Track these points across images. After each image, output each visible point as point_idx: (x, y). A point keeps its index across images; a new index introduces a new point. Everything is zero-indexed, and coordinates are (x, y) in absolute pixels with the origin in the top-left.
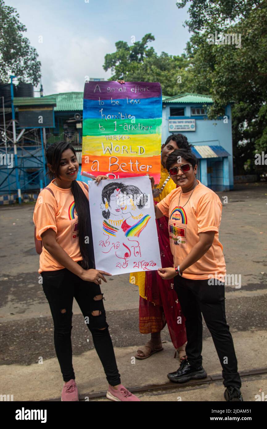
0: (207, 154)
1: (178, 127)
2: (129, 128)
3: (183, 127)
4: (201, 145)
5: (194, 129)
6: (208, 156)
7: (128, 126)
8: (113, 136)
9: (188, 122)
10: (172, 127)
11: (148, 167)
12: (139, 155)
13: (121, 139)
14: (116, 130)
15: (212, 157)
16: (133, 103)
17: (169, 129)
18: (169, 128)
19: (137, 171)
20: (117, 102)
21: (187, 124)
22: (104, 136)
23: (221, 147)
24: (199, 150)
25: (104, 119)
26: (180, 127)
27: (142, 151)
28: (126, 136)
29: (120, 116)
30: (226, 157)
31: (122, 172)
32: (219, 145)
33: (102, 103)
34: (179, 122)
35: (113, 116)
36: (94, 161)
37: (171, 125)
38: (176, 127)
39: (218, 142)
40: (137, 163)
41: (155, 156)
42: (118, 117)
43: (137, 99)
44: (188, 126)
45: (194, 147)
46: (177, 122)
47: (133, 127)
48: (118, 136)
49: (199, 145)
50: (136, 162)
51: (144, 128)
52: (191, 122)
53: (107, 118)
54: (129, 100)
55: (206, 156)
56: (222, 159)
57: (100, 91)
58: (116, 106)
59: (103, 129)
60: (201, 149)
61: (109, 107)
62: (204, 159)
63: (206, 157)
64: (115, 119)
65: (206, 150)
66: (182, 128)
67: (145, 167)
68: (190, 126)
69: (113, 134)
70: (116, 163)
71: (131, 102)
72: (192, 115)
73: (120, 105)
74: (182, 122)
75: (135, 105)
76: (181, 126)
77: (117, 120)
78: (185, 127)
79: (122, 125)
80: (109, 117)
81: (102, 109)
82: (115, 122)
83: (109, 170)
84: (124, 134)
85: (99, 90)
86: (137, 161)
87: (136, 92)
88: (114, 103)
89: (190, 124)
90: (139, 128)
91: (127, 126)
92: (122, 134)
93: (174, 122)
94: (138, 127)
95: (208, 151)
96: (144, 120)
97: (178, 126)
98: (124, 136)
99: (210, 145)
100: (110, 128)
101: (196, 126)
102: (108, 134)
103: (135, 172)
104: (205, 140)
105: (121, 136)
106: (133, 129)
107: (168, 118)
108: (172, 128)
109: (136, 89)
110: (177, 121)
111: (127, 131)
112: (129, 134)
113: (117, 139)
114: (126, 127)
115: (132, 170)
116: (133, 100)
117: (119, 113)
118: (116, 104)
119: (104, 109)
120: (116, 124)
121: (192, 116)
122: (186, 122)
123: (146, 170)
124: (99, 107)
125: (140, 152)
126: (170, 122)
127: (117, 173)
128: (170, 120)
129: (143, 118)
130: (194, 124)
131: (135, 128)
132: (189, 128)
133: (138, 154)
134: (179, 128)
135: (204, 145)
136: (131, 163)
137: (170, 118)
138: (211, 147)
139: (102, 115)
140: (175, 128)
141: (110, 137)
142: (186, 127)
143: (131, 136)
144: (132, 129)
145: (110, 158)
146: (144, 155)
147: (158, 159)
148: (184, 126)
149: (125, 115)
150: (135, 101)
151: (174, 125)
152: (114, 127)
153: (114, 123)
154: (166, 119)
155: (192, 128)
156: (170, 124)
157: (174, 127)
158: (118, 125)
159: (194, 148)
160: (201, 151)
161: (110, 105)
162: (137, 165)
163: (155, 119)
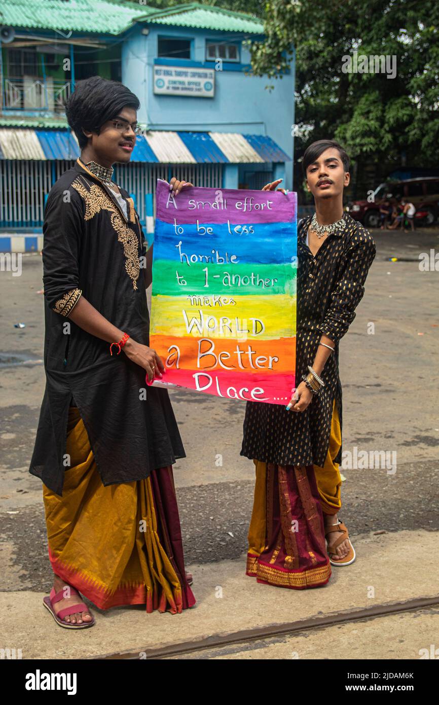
0: (239, 153)
1: (174, 85)
2: (234, 283)
3: (187, 86)
4: (226, 133)
5: (211, 94)
6: (241, 157)
7: (231, 278)
8: (202, 297)
9: (200, 75)
10: (162, 84)
11: (271, 359)
12: (253, 337)
13: (217, 303)
14: (207, 286)
15: (252, 161)
16: (240, 232)
17: (153, 89)
18: (153, 86)
19: (251, 368)
20: (209, 229)
21: (196, 79)
22: (186, 297)
23: (270, 139)
24: (220, 143)
25: (184, 262)
26: (180, 86)
27: (259, 328)
28: (228, 298)
29: (215, 257)
30: (282, 164)
31: (224, 369)
32: (264, 135)
33: (181, 230)
34: (179, 74)
35: (201, 258)
36: (171, 347)
37: (159, 79)
38: (171, 86)
39: (262, 128)
40: (250, 353)
41: (285, 339)
42: (212, 260)
43: (248, 225)
44: (198, 84)
45: (210, 134)
46: (174, 73)
47: (241, 281)
48: (211, 298)
49: (220, 132)
50: (248, 351)
51: (261, 281)
52: (205, 76)
53: (189, 260)
54: (232, 226)
55: (238, 158)
56: (271, 166)
57: (176, 207)
58: (207, 236)
59: (183, 283)
60: (226, 141)
61: (194, 239)
62: (233, 165)
63: (238, 161)
64: (205, 264)
65: (237, 144)
66: (183, 89)
67: (265, 359)
68: (202, 86)
69: (202, 293)
70: (210, 352)
71: (236, 229)
72: (209, 58)
73: (214, 236)
74: (186, 74)
75: (244, 235)
76: (182, 83)
77: (210, 264)
78: (191, 86)
79: (219, 276)
80: (194, 260)
81: (181, 243)
82: (206, 269)
83: (198, 366)
84: (224, 293)
85: (173, 204)
86: (249, 348)
87: (245, 210)
88: (202, 231)
89: (203, 81)
90: (252, 282)
91: (229, 277)
92: (220, 293)
93: (168, 73)
94: (250, 279)
95: (242, 146)
96: (261, 266)
97: (175, 82)
98: (223, 297)
99: (245, 134)
100: (196, 281)
101: (216, 86)
102: (193, 294)
103: (248, 370)
104: (234, 122)
105: (217, 297)
106: (241, 283)
107: (152, 62)
108: (160, 87)
109: (245, 204)
110: (173, 69)
111: (229, 287)
112: (234, 293)
113: (210, 303)
114: (226, 281)
115: (241, 366)
116: (239, 227)
117: (213, 252)
118: (207, 234)
119: (185, 243)
120: (207, 274)
121: (207, 61)
122: (194, 75)
123: (268, 365)
124: (174, 237)
125: (254, 331)
126: (157, 72)
127: (213, 371)
128: (157, 68)
129: (259, 262)
130: (212, 81)
131: (244, 282)
132: (199, 90)
133: (252, 335)
134: (177, 88)
135: (232, 133)
136: (239, 353)
137: (157, 63)
138: (246, 137)
139: (181, 255)
140: (168, 88)
141: (197, 298)
142: (194, 87)
143: (236, 298)
144: (239, 285)
145: (199, 342)
146: (263, 337)
147: (290, 344)
148: (189, 83)
149: (224, 257)
150: (244, 229)
151: (166, 79)
152: (204, 279)
153: (204, 270)
154: (149, 64)
155: (208, 90)
156: (157, 77)
157: (167, 84)
158: (211, 275)
159: (210, 137)
160: (225, 145)
161: (196, 235)
162: (250, 357)
163: (282, 265)
